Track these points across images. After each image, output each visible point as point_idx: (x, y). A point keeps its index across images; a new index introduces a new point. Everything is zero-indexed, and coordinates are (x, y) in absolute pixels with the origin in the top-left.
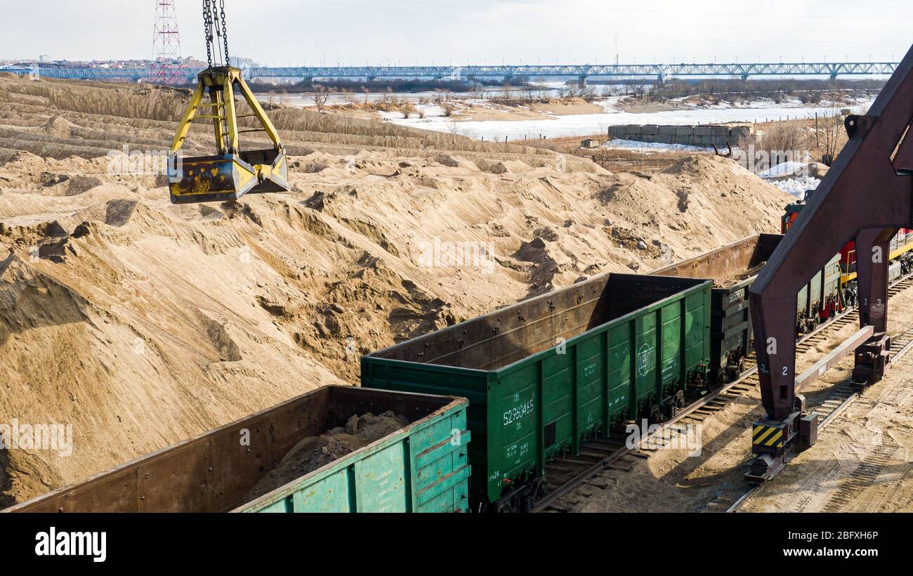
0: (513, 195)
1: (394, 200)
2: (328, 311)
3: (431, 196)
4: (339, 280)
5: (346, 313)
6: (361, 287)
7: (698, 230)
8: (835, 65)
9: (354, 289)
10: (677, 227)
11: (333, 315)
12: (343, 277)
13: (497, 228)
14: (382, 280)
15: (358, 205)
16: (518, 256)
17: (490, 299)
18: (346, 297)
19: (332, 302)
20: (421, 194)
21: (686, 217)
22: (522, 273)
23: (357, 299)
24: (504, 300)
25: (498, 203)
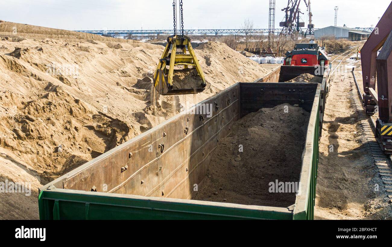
0: (129, 58)
1: (66, 55)
2: (24, 121)
3: (87, 55)
4: (31, 100)
5: (36, 121)
6: (47, 104)
7: (217, 74)
8: (217, 30)
9: (42, 105)
10: (208, 73)
11: (27, 123)
12: (35, 98)
13: (123, 72)
14: (61, 99)
15: (44, 56)
16: (137, 86)
17: (128, 110)
18: (37, 111)
19: (27, 114)
20: (81, 54)
21: (211, 68)
22: (141, 95)
23: (44, 112)
24: (135, 110)
25: (122, 61)
